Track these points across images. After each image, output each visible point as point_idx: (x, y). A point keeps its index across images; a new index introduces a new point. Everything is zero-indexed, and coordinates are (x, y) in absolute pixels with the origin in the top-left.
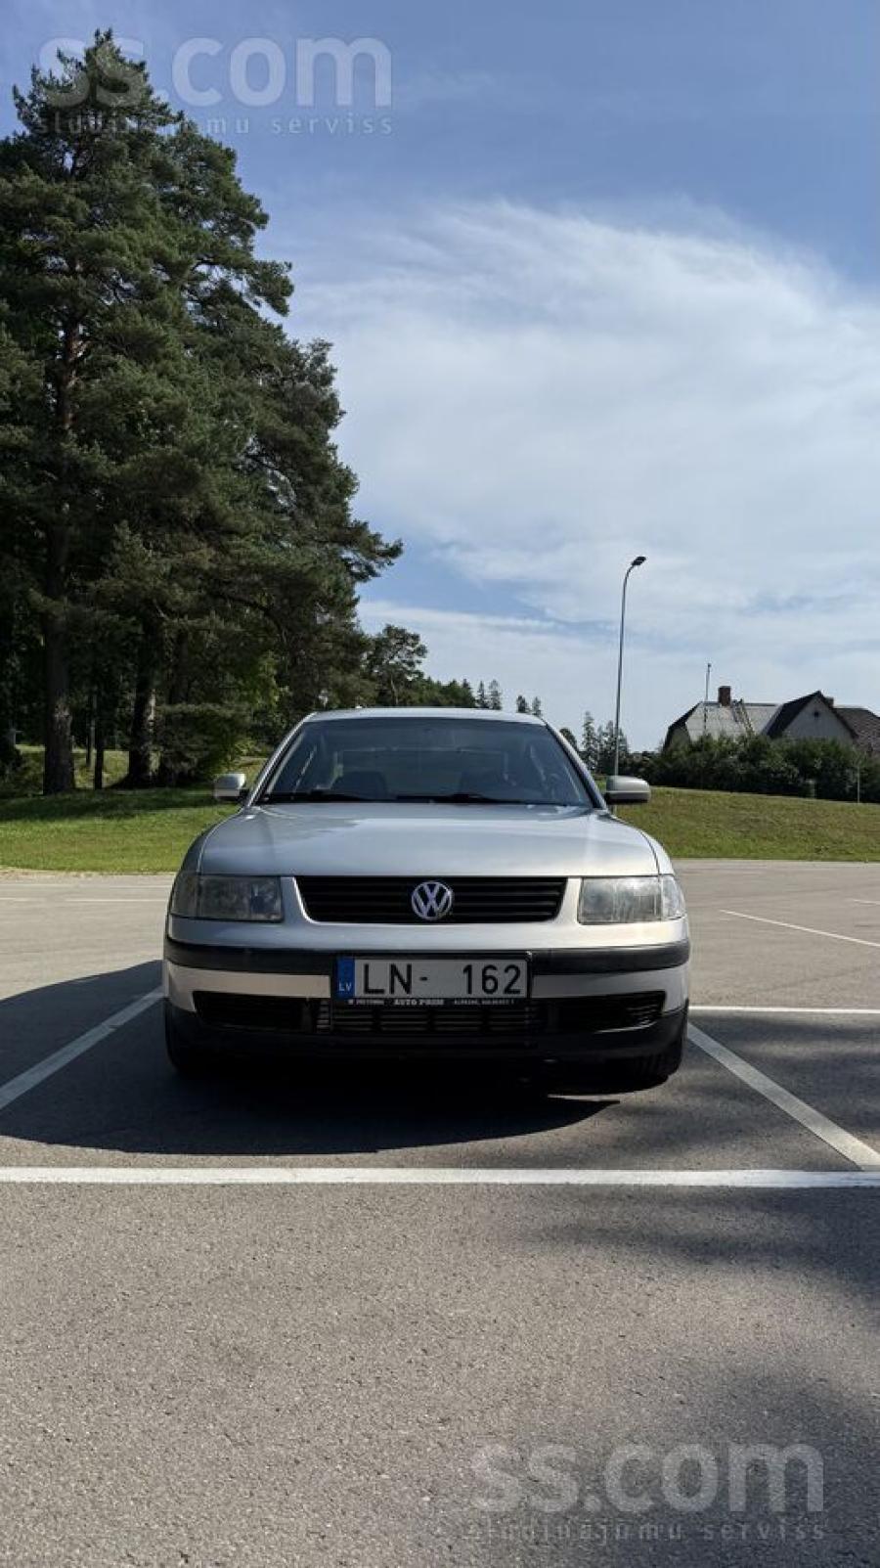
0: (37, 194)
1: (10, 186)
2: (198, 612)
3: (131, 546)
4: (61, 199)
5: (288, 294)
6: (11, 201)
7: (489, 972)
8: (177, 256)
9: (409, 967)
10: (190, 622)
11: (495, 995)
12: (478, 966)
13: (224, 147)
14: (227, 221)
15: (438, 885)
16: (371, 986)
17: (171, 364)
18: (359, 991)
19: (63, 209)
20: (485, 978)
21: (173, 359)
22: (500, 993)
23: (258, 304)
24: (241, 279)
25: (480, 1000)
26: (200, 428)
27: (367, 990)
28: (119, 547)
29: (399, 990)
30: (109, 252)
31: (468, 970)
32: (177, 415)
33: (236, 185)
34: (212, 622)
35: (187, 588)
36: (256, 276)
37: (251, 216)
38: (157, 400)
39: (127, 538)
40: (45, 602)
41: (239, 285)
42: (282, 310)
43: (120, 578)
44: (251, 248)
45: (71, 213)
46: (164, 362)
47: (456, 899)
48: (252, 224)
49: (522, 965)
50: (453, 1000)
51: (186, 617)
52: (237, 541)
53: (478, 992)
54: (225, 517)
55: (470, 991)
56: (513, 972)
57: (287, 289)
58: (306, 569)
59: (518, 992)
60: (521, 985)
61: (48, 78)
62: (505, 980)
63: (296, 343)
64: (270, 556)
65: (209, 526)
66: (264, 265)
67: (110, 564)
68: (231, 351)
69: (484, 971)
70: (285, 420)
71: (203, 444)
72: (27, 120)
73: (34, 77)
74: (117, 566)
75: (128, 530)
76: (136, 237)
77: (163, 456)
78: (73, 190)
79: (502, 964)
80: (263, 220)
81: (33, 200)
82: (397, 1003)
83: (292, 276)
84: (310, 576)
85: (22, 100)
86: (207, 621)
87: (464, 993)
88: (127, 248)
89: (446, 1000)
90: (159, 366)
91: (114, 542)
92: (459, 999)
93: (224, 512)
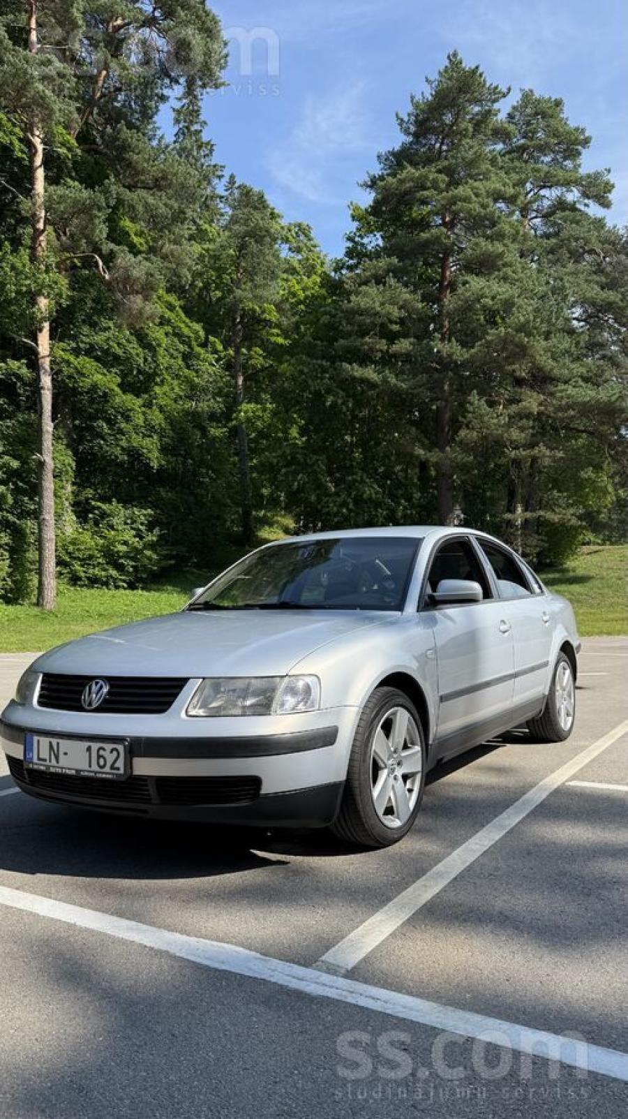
0: (412, 180)
1: (394, 180)
2: (532, 445)
3: (479, 407)
4: (426, 178)
5: (610, 191)
6: (397, 189)
7: (102, 752)
8: (510, 191)
9: (58, 744)
10: (524, 453)
11: (104, 770)
12: (95, 746)
13: (553, 99)
14: (561, 152)
15: (101, 682)
16: (41, 756)
17: (509, 271)
18: (35, 760)
19: (429, 184)
20: (99, 757)
21: (511, 266)
22: (107, 769)
23: (586, 205)
24: (572, 191)
25: (96, 773)
26: (525, 311)
27: (39, 759)
28: (471, 409)
29: (54, 762)
30: (459, 203)
31: (89, 749)
32: (509, 305)
33: (566, 123)
34: (540, 451)
35: (522, 429)
36: (583, 186)
37: (576, 142)
38: (493, 298)
39: (476, 402)
40: (425, 454)
41: (573, 196)
42: (606, 204)
43: (473, 429)
44: (579, 166)
45: (435, 185)
46: (505, 269)
47: (109, 693)
48: (580, 147)
49: (120, 748)
50: (81, 771)
51: (521, 449)
52: (561, 387)
53: (95, 767)
54: (551, 370)
55: (90, 766)
56: (115, 753)
57: (609, 187)
58: (613, 399)
59: (118, 769)
60: (120, 764)
61: (421, 98)
62: (110, 758)
63: (615, 227)
64: (586, 394)
65: (541, 380)
66: (589, 176)
67: (465, 422)
68: (561, 247)
69: (98, 751)
70: (603, 288)
71: (528, 322)
72: (407, 132)
73: (412, 101)
74: (470, 422)
75: (477, 398)
76: (481, 187)
77: (498, 336)
78: (433, 170)
79: (108, 747)
80: (586, 142)
81: (411, 184)
82: (52, 770)
83: (612, 178)
84: (618, 403)
85: (402, 120)
86: (537, 451)
87: (87, 768)
88: (473, 196)
89: (77, 771)
90: (501, 273)
91: (468, 405)
92: (84, 771)
93: (549, 367)
